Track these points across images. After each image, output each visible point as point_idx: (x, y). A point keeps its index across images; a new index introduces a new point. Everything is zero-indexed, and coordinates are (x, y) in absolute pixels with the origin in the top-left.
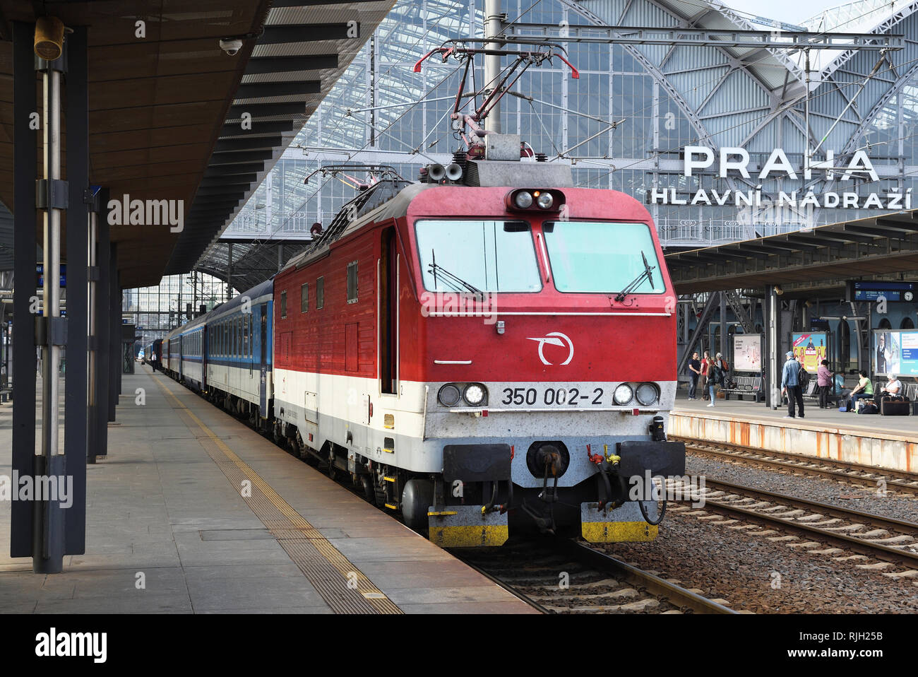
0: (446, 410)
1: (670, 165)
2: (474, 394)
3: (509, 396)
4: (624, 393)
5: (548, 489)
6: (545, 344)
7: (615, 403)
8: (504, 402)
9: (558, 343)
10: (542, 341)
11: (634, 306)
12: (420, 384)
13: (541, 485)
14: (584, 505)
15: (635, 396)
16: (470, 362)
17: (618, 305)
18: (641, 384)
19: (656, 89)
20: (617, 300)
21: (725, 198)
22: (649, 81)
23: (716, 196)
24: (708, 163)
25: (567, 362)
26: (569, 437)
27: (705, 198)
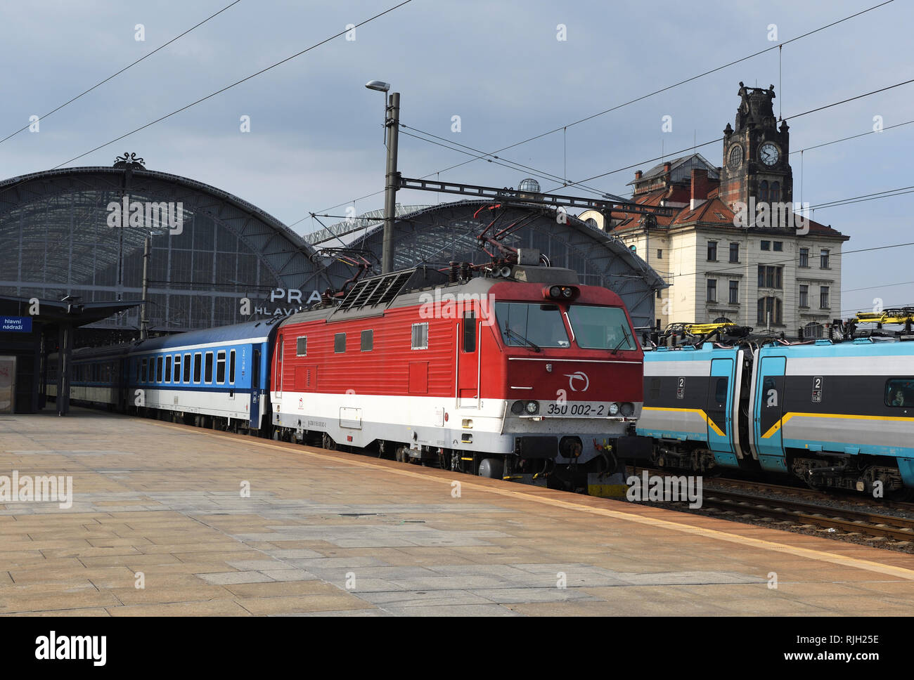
0: (517, 416)
1: (264, 296)
2: (531, 407)
3: (552, 409)
4: (614, 409)
5: (571, 464)
6: (573, 379)
7: (610, 414)
8: (549, 412)
9: (582, 378)
10: (572, 377)
11: (622, 357)
12: (503, 400)
13: (568, 462)
14: (589, 475)
15: (620, 411)
16: (531, 388)
17: (613, 356)
18: (623, 404)
19: (259, 261)
20: (613, 354)
21: (289, 312)
22: (255, 258)
23: (286, 312)
24: (282, 296)
25: (585, 389)
26: (582, 434)
27: (281, 313)
